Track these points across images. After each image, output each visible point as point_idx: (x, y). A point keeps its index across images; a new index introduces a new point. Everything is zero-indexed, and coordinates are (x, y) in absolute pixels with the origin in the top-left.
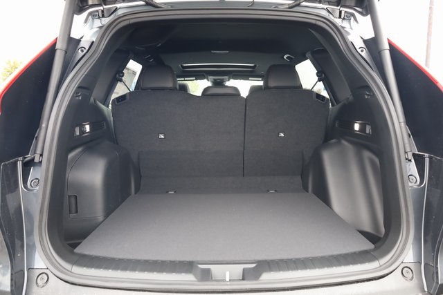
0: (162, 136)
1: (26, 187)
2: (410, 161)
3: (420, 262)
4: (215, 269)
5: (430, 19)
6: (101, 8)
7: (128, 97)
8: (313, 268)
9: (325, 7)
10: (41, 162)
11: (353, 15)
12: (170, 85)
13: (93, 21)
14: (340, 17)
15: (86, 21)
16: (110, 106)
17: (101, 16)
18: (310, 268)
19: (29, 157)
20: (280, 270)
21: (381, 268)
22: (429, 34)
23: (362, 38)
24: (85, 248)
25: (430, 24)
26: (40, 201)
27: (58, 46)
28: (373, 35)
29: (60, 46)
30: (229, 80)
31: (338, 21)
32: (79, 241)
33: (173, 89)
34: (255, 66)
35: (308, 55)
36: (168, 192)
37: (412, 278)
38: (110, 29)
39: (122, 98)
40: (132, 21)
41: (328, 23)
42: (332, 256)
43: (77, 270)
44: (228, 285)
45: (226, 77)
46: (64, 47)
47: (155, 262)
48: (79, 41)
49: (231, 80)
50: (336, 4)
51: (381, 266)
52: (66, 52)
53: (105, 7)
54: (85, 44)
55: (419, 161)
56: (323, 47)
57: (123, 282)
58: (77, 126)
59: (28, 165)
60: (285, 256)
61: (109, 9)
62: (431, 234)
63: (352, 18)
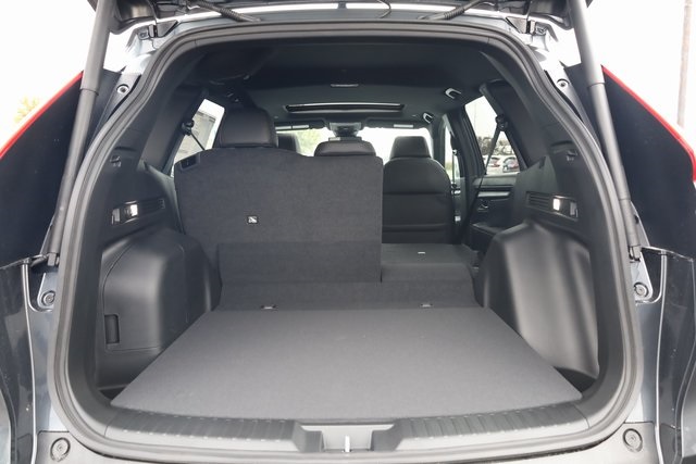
0: (253, 220)
1: (35, 305)
2: (638, 260)
3: (653, 422)
4: (328, 432)
5: (686, 25)
6: (153, 23)
7: (199, 160)
8: (481, 432)
9: (504, 15)
10: (57, 266)
11: (548, 28)
12: (264, 139)
13: (141, 44)
14: (528, 31)
15: (130, 43)
16: (172, 173)
17: (152, 35)
18: (477, 431)
19: (40, 257)
20: (429, 435)
21: (590, 431)
22: (685, 49)
23: (563, 64)
24: (128, 399)
25: (686, 33)
26: (56, 326)
27: (85, 84)
28: (578, 61)
29: (88, 84)
30: (362, 129)
31: (524, 39)
32: (121, 386)
33: (270, 146)
34: (402, 106)
35: (483, 89)
36: (263, 307)
37: (641, 447)
38: (166, 56)
39: (190, 161)
40: (199, 43)
41: (509, 42)
42: (514, 411)
43: (114, 434)
44: (347, 458)
45: (358, 124)
46: (94, 86)
47: (235, 421)
48: (118, 75)
49: (366, 128)
50: (522, 10)
51: (590, 428)
52: (97, 94)
53: (158, 20)
54: (127, 79)
55: (652, 260)
56: (502, 77)
57: (183, 453)
58: (115, 208)
59: (38, 271)
60: (438, 412)
61: (165, 24)
62: (671, 377)
63: (548, 33)
